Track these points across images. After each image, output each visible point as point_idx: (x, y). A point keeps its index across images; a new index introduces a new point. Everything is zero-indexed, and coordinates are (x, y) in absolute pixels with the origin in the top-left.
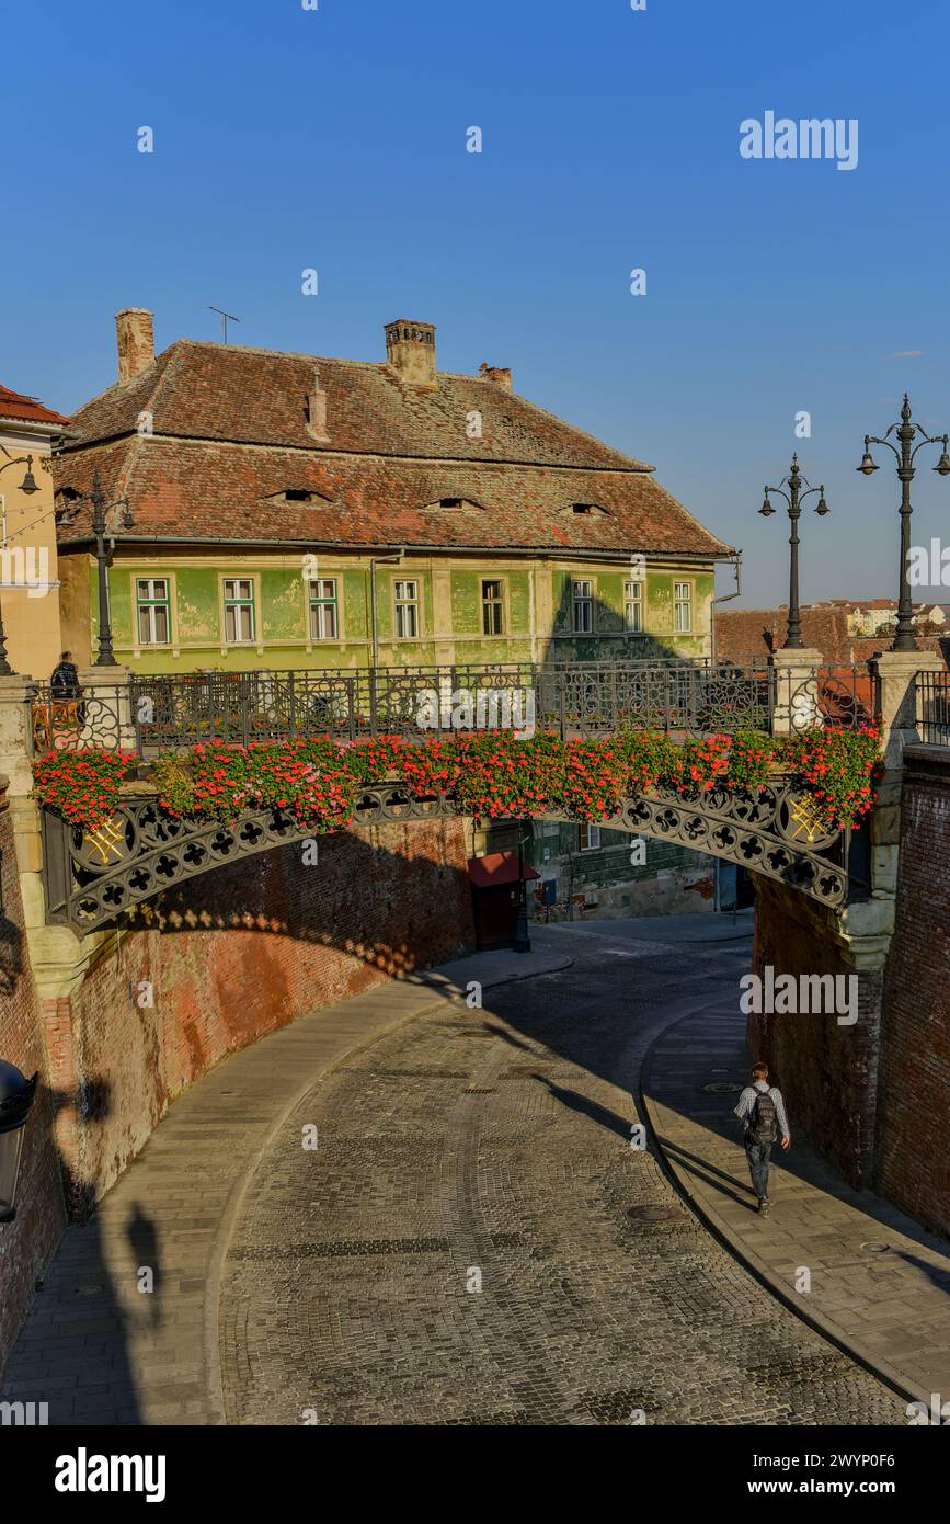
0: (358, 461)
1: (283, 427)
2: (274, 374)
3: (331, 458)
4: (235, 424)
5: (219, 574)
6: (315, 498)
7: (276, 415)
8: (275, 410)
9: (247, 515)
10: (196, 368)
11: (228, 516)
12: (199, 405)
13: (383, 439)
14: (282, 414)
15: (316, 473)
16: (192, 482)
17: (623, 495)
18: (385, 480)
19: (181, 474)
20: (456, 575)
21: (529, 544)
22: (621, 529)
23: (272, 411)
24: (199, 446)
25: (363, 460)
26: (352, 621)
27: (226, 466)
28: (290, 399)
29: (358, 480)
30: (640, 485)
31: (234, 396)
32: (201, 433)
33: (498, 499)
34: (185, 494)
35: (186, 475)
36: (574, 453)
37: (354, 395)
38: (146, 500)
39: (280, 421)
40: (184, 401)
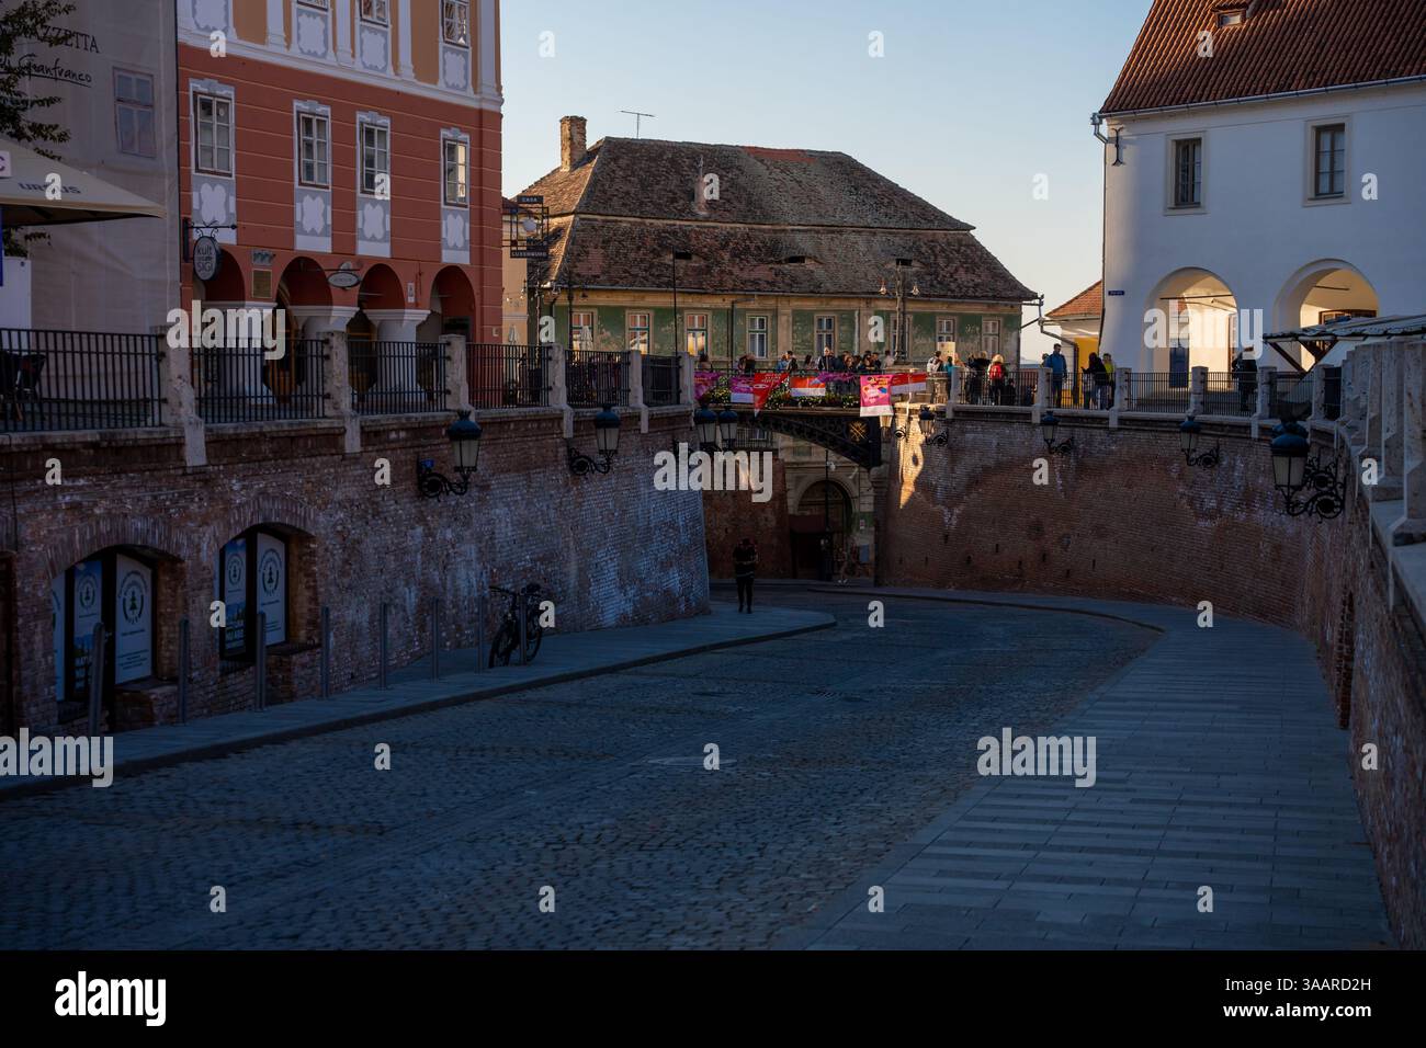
1: (676, 205)
2: (672, 161)
3: (709, 227)
4: (641, 203)
5: (627, 312)
6: (694, 258)
7: (671, 195)
8: (670, 191)
9: (646, 271)
10: (615, 160)
11: (635, 271)
12: (617, 190)
13: (749, 210)
14: (675, 194)
15: (697, 239)
16: (611, 248)
17: (943, 250)
18: (747, 243)
19: (603, 242)
20: (797, 314)
21: (854, 290)
22: (936, 279)
24: (616, 221)
25: (731, 228)
26: (717, 345)
27: (634, 236)
28: (682, 182)
29: (727, 243)
30: (960, 241)
31: (641, 181)
32: (618, 212)
33: (835, 256)
34: (606, 256)
35: (606, 242)
36: (906, 216)
37: (730, 175)
38: (580, 261)
39: (674, 200)
40: (606, 187)
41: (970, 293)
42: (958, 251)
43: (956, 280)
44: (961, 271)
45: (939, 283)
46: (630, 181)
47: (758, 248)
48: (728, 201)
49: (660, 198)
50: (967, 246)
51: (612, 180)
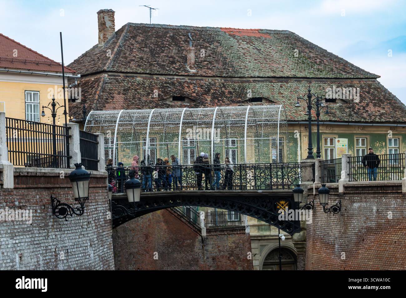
0: (210, 81)
1: (174, 65)
2: (172, 38)
3: (196, 80)
4: (151, 65)
6: (186, 100)
7: (171, 59)
8: (171, 57)
10: (134, 37)
12: (134, 56)
13: (224, 69)
14: (174, 58)
15: (189, 87)
16: (129, 94)
18: (223, 89)
19: (124, 90)
23: (170, 57)
25: (212, 80)
27: (145, 86)
28: (179, 51)
29: (209, 90)
30: (370, 86)
31: (152, 51)
32: (134, 70)
33: (283, 97)
34: (126, 99)
35: (126, 90)
36: (332, 70)
37: (212, 46)
38: (108, 103)
39: (173, 63)
40: (127, 55)
41: (377, 120)
42: (369, 93)
43: (367, 111)
44: (371, 105)
45: (355, 113)
46: (143, 51)
47: (230, 93)
48: (210, 62)
49: (163, 62)
50: (375, 89)
51: (131, 50)
